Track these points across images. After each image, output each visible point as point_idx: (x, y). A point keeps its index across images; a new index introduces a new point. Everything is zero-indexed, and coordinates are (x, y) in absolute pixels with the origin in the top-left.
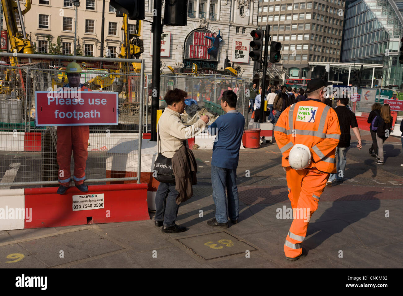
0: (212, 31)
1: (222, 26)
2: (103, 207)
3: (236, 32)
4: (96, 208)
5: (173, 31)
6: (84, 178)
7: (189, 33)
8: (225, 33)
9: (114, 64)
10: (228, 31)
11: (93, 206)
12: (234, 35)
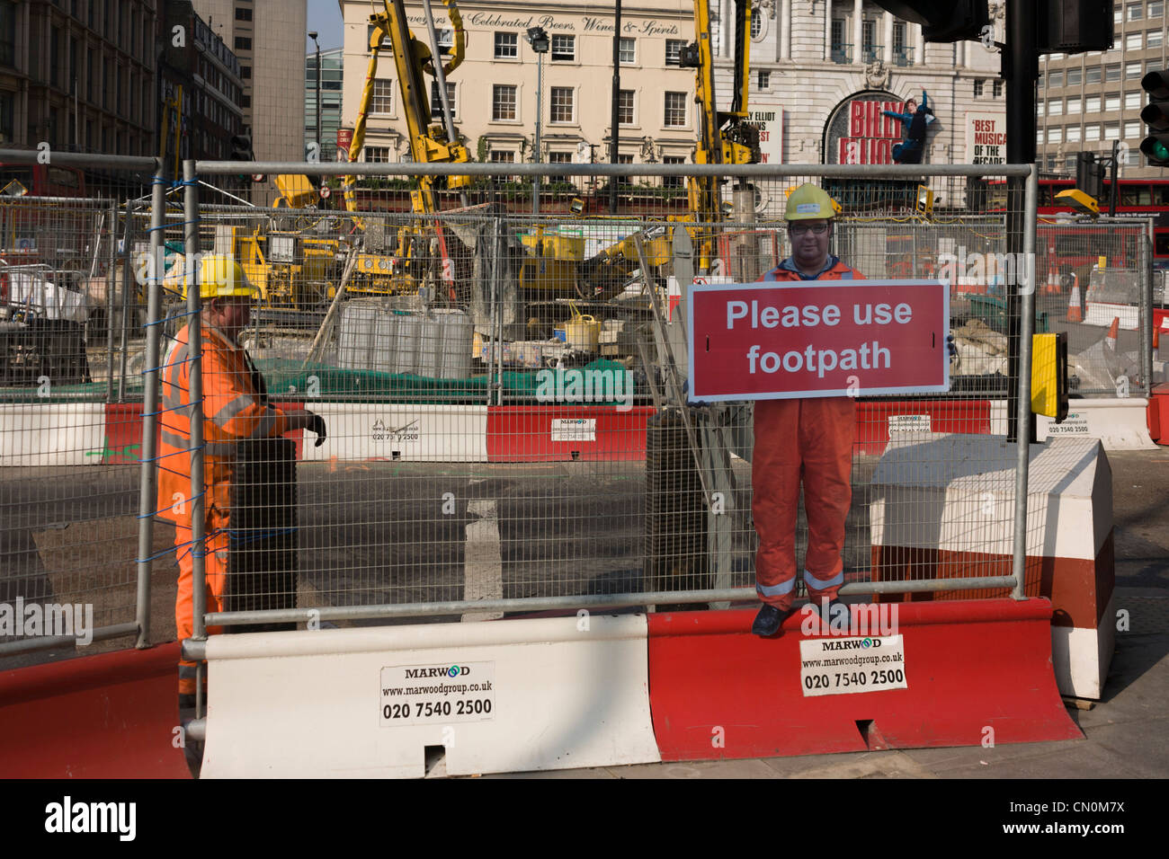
0: (902, 96)
1: (933, 79)
2: (904, 684)
3: (975, 94)
4: (880, 687)
5: (789, 102)
6: (839, 579)
7: (837, 106)
8: (942, 100)
9: (628, 202)
10: (950, 93)
11: (870, 679)
12: (970, 101)
